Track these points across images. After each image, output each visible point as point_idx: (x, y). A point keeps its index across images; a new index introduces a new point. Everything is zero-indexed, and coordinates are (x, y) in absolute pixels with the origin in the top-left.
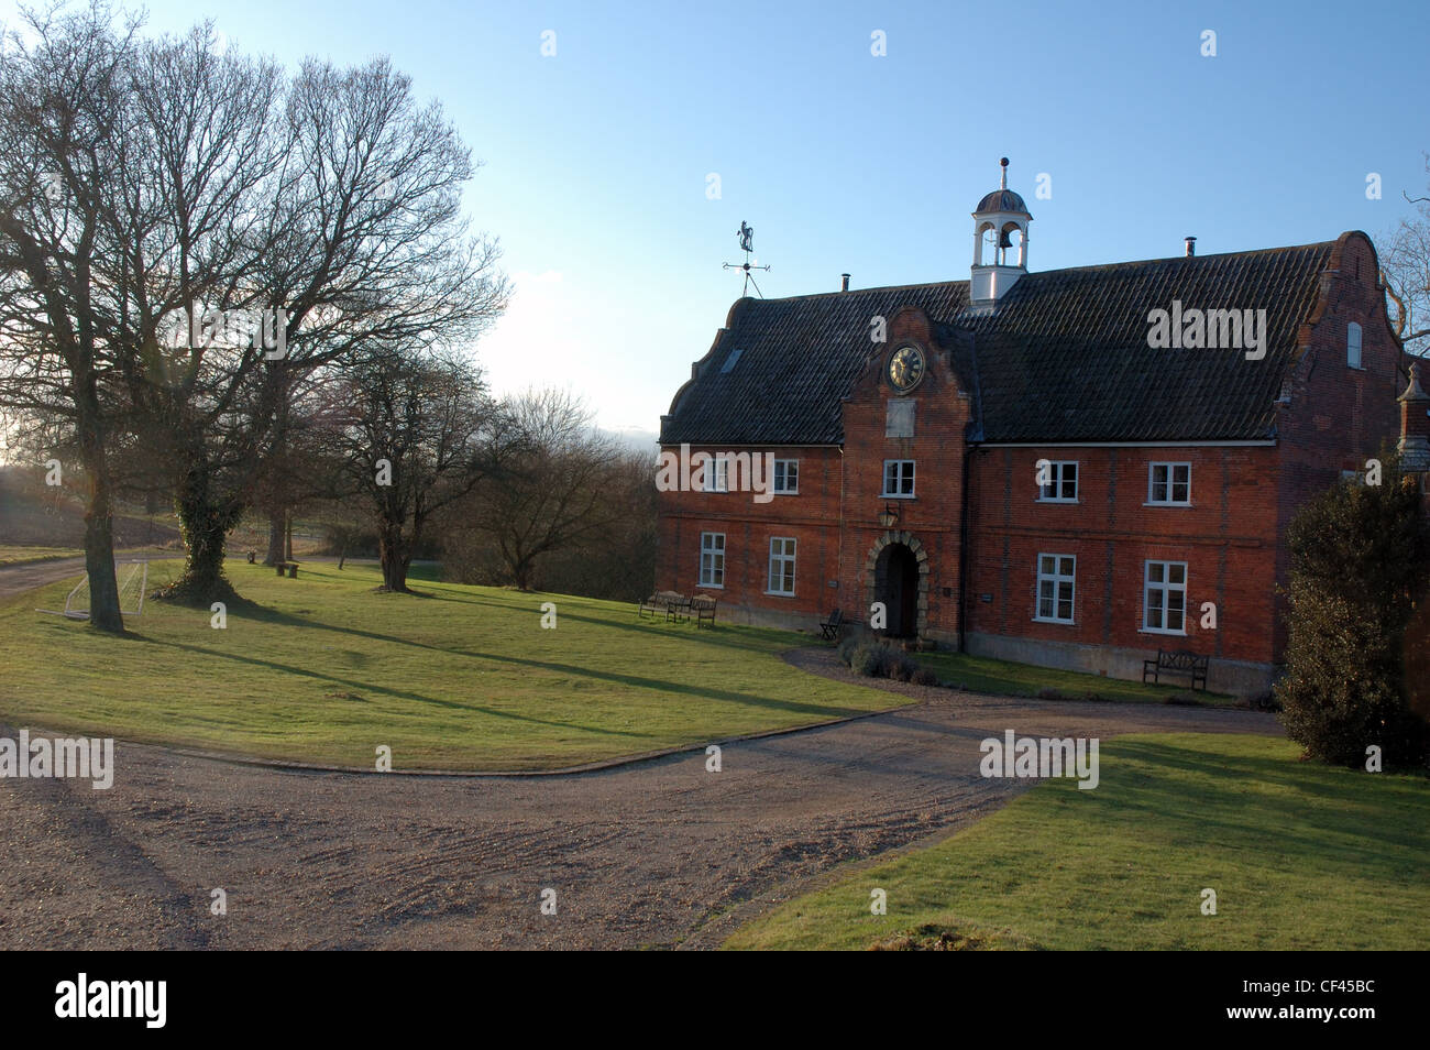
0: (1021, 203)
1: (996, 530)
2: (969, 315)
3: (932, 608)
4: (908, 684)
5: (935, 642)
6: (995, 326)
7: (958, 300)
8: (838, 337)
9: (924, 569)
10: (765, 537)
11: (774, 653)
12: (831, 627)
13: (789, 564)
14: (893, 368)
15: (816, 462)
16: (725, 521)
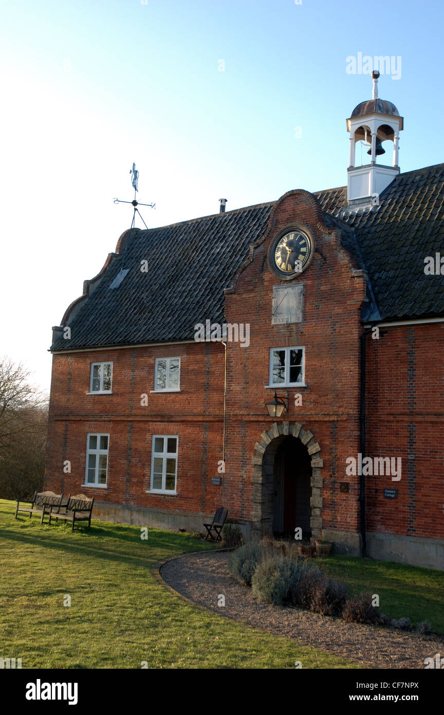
0: (394, 109)
1: (400, 418)
2: (347, 213)
3: (328, 505)
4: (339, 621)
5: (333, 544)
6: (376, 219)
7: (334, 203)
8: (217, 248)
9: (317, 462)
10: (148, 436)
11: (150, 566)
12: (216, 527)
13: (170, 462)
14: (278, 254)
15: (199, 357)
16: (109, 421)
